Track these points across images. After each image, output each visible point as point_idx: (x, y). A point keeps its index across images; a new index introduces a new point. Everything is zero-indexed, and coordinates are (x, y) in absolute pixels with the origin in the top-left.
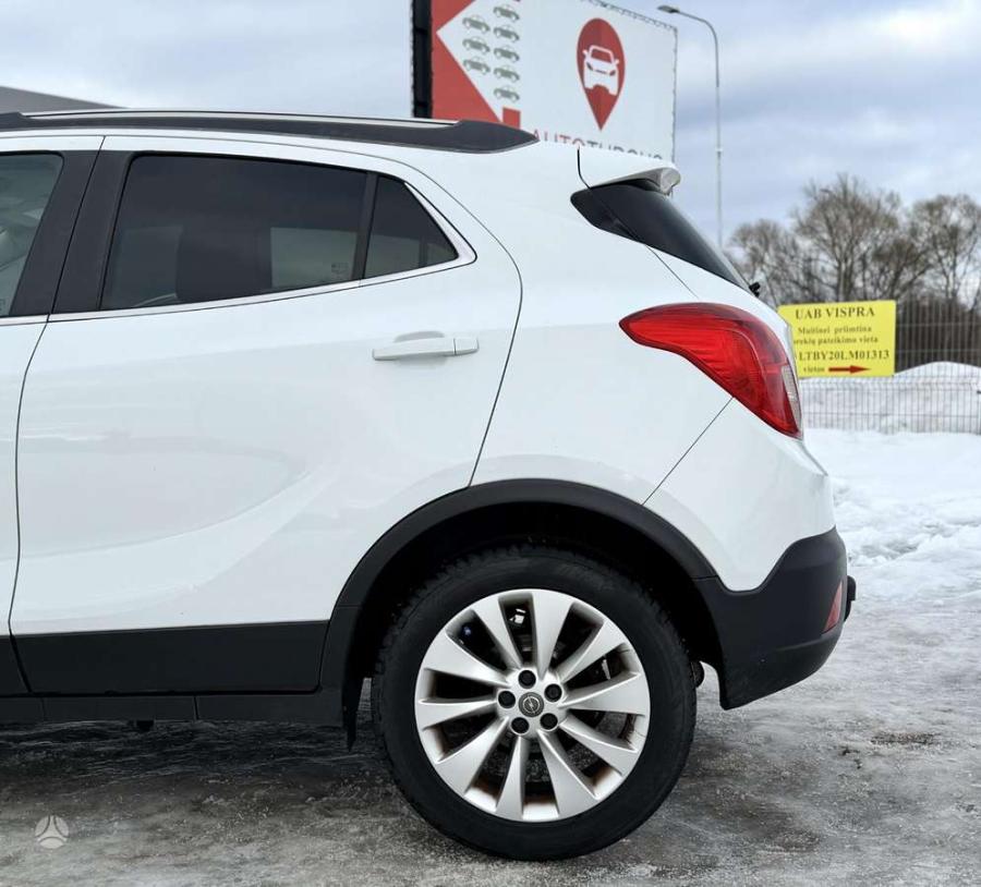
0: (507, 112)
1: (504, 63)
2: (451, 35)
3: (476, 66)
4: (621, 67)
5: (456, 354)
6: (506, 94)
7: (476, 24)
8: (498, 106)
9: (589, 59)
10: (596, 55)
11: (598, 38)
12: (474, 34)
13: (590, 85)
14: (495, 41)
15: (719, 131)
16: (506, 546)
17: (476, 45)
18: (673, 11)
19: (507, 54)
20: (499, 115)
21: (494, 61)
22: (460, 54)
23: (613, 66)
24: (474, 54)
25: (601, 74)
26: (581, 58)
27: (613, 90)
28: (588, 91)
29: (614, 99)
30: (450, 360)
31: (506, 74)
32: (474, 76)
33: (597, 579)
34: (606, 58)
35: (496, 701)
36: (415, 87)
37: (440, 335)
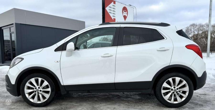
0: (114, 19)
1: (113, 12)
2: (107, 9)
3: (110, 13)
4: (127, 13)
5: (167, 50)
6: (114, 16)
7: (110, 7)
8: (113, 18)
9: (124, 12)
10: (125, 11)
11: (125, 9)
12: (110, 8)
13: (124, 15)
14: (112, 9)
15: (136, 19)
16: (173, 72)
17: (110, 10)
18: (131, 5)
19: (114, 11)
20: (113, 19)
21: (112, 12)
22: (108, 11)
23: (126, 13)
24: (110, 11)
25: (125, 14)
26: (123, 12)
27: (126, 16)
28: (123, 16)
29: (126, 17)
30: (166, 51)
31: (114, 14)
32: (110, 14)
33: (184, 76)
34: (126, 12)
35: (171, 90)
36: (103, 16)
37: (164, 48)
